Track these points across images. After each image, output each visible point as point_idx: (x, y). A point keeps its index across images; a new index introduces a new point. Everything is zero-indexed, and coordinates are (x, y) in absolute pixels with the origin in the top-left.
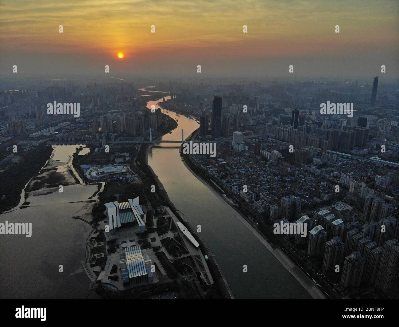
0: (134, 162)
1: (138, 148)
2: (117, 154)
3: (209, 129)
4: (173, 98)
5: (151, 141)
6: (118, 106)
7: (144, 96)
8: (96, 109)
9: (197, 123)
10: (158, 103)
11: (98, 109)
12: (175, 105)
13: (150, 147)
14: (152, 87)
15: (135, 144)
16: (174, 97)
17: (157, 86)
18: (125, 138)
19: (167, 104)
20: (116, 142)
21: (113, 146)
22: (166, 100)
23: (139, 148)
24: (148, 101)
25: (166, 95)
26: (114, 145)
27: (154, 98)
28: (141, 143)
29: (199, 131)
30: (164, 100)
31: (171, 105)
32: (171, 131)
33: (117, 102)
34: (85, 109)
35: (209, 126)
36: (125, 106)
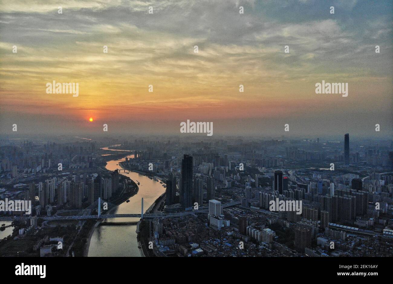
0: (68, 252)
1: (79, 228)
2: (46, 239)
3: (177, 194)
4: (137, 157)
5: (99, 215)
6: (72, 168)
7: (104, 155)
8: (44, 171)
9: (163, 186)
10: (119, 163)
11: (46, 171)
12: (139, 164)
13: (97, 224)
14: (116, 145)
15: (77, 221)
16: (139, 156)
17: (122, 145)
18: (67, 211)
19: (129, 164)
20: (53, 218)
21: (46, 224)
22: (129, 159)
23: (81, 227)
24: (109, 160)
25: (130, 154)
26: (50, 222)
27: (115, 157)
28: (85, 220)
29: (165, 198)
30: (127, 159)
31: (134, 164)
32: (129, 199)
33: (72, 162)
34: (31, 172)
35: (177, 191)
36: (80, 167)
